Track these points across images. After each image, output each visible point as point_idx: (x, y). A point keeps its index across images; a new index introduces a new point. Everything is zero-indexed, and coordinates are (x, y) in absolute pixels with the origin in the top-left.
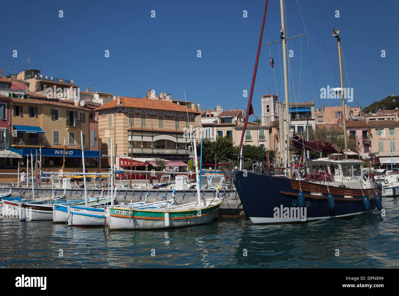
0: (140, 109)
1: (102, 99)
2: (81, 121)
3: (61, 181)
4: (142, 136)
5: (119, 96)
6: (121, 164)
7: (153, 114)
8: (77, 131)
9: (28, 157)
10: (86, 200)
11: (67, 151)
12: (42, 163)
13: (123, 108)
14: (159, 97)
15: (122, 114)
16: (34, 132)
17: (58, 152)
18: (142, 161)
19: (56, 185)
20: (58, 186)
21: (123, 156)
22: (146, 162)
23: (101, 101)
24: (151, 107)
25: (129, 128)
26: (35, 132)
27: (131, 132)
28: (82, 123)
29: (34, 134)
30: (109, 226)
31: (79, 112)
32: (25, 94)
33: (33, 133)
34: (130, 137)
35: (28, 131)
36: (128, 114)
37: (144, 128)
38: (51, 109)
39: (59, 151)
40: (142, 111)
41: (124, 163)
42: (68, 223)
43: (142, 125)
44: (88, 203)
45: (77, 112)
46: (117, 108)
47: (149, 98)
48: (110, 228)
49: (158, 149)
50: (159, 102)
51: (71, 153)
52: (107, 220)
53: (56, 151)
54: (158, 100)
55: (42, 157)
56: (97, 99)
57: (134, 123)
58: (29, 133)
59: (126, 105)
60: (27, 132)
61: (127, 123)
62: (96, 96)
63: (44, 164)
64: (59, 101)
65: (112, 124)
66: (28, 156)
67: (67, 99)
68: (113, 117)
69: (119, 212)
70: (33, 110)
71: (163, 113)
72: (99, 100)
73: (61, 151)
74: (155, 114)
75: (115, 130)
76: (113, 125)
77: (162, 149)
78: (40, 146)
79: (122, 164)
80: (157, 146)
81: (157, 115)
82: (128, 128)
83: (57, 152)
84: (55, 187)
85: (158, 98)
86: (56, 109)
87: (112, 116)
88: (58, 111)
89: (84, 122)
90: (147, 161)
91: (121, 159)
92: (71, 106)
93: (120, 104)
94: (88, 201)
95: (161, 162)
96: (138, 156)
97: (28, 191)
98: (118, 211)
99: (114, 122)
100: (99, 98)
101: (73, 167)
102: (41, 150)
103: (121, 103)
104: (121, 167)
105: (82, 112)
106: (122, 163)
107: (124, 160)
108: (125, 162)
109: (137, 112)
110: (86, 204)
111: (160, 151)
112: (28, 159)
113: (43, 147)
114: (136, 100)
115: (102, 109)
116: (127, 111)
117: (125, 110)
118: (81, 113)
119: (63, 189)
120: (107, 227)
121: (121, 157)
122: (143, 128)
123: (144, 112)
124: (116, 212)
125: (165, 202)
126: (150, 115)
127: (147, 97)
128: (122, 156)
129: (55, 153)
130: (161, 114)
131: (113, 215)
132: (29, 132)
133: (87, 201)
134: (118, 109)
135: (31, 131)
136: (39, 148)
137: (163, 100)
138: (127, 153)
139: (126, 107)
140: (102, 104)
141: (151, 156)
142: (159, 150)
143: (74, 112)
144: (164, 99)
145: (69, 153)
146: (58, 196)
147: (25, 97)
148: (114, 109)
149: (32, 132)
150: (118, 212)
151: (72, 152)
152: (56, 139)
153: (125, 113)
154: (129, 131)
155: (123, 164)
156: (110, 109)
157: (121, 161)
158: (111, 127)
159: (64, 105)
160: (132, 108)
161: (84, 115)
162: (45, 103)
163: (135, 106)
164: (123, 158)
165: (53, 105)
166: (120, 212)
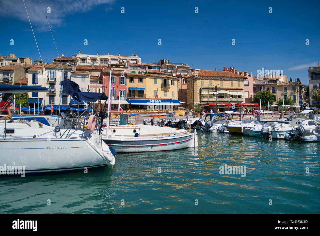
2: (171, 84)
4: (208, 91)
24: (215, 75)
32: (146, 71)
40: (209, 77)
43: (209, 85)
45: (169, 79)
46: (194, 77)
57: (205, 84)
59: (199, 75)
61: (200, 84)
65: (192, 85)
71: (223, 78)
74: (218, 79)
75: (193, 89)
77: (221, 98)
82: (200, 87)
87: (192, 81)
109: (206, 78)
113: (146, 98)
126: (215, 79)
138: (200, 101)
152: (155, 94)
156: (191, 77)
159: (160, 76)
161: (174, 81)
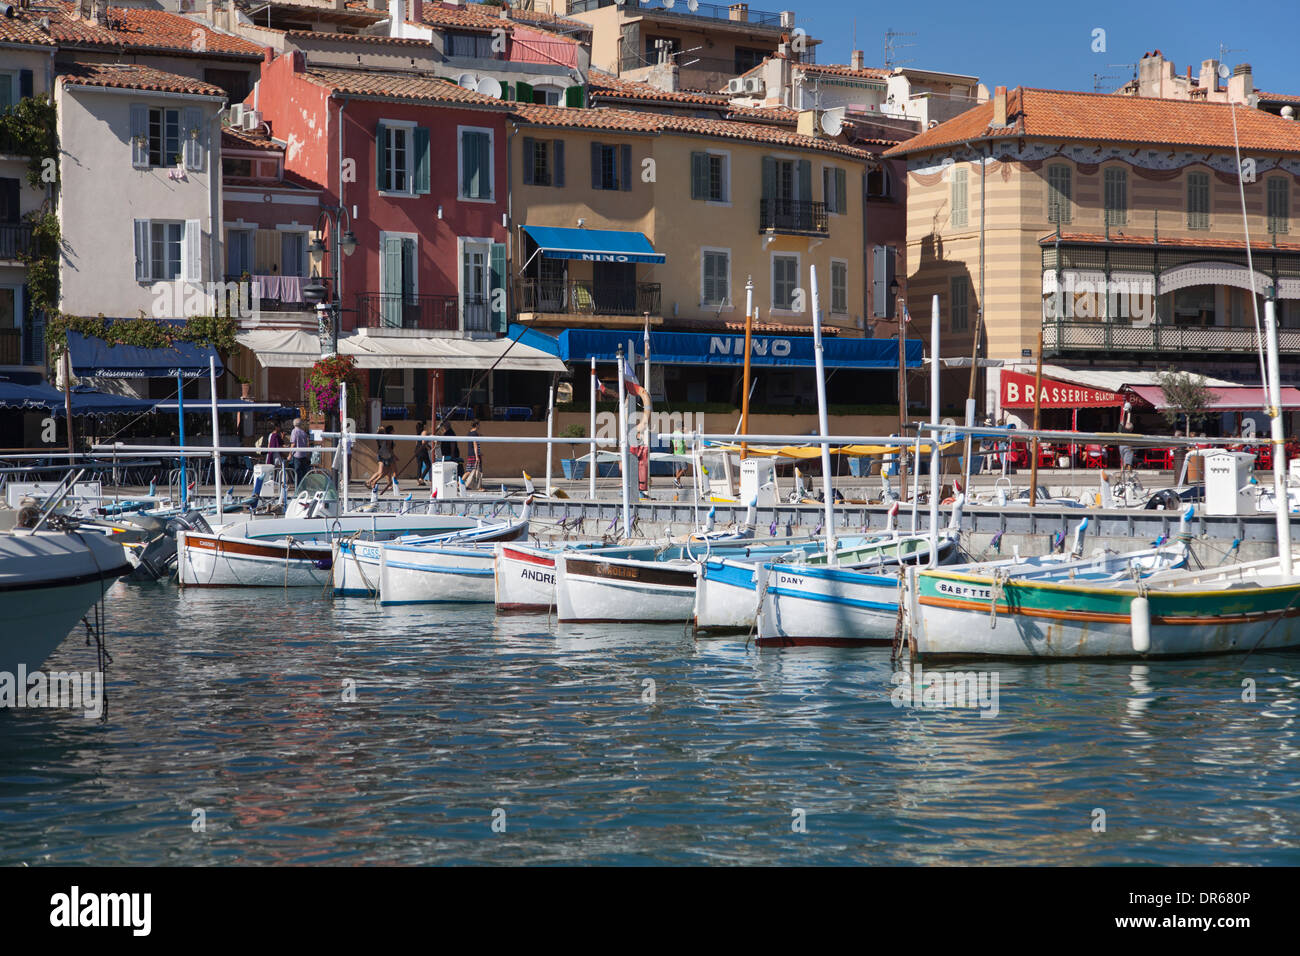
0: (1099, 144)
1: (926, 99)
2: (826, 204)
3: (736, 472)
4: (1108, 271)
5: (1000, 87)
6: (1010, 399)
7: (1165, 167)
8: (811, 248)
9: (593, 367)
10: (831, 544)
11: (765, 342)
12: (652, 394)
13: (1022, 141)
14: (1195, 83)
15: (1014, 169)
16: (615, 255)
17: (724, 343)
18: (1105, 385)
19: (713, 489)
20: (721, 491)
21: (1019, 361)
22: (1121, 391)
23: (917, 110)
24: (1152, 136)
25: (1048, 234)
26: (623, 255)
27: (1054, 252)
28: (830, 214)
29: (616, 263)
30: (915, 641)
31: (819, 165)
32: (574, 84)
33: (612, 259)
34: (1051, 274)
35: (589, 254)
36: (1044, 169)
37: (1114, 233)
38: (693, 153)
39: (728, 341)
40: (1106, 153)
41: (1022, 392)
42: (755, 631)
43: (1107, 220)
44: (839, 556)
45: (810, 163)
46: (991, 142)
47: (1142, 93)
48: (920, 651)
49: (1185, 328)
50: (1193, 107)
51: (781, 348)
52: (906, 620)
53: (716, 342)
54: (1188, 97)
55: (652, 366)
56: (903, 103)
57: (1073, 211)
58: (595, 262)
59: (1034, 129)
60: (585, 257)
61: (1039, 211)
62: (898, 86)
63: (661, 399)
64: (727, 112)
65: (970, 214)
66: (597, 364)
67: (763, 104)
68: (974, 183)
69: (954, 589)
70: (610, 160)
71: (1209, 163)
72: (909, 105)
73: (739, 342)
74: (1173, 164)
75: (982, 244)
76: (974, 222)
77: (1204, 328)
78: (646, 320)
79: (1013, 396)
80: (1177, 314)
81: (1178, 171)
82: (1040, 236)
83: (721, 346)
84: (709, 493)
85: (1190, 88)
86: (714, 150)
87: (969, 181)
88: (723, 161)
89: (842, 208)
90: (1128, 386)
91: (1007, 377)
92: (782, 137)
93: (1008, 123)
94: (840, 551)
95: (1188, 390)
96: (1087, 362)
97: (594, 513)
98: (948, 584)
99: (978, 205)
100: (911, 98)
101: (793, 414)
102: (650, 341)
103: (1011, 119)
104: (1013, 411)
105: (831, 164)
106: (1015, 392)
107: (1022, 380)
108: (1028, 387)
109: (1083, 160)
110: (830, 560)
111: (1195, 339)
112: (593, 377)
113: (659, 321)
114: (1082, 101)
115: (922, 146)
116: (1037, 156)
117: (1029, 151)
118: (826, 171)
119: (743, 505)
120: (906, 643)
121: (1010, 368)
122: (1111, 235)
123: (1119, 159)
124: (940, 590)
125: (1152, 555)
126: (1147, 170)
127: (1136, 86)
128: (1012, 361)
129: (712, 351)
130: (1197, 168)
131: (930, 601)
132: (595, 254)
133: (834, 546)
134: (997, 148)
135: (601, 254)
136: (640, 328)
137: (1213, 97)
138: (1035, 348)
139: (1034, 138)
140: (924, 122)
141: (1150, 363)
142: (1186, 334)
143: (796, 165)
144: (1218, 90)
145: (774, 348)
146: (722, 533)
147: (575, 97)
148: (979, 147)
149: (609, 255)
150: (950, 589)
151: (787, 344)
152: (716, 288)
153: (1032, 165)
154: (1046, 247)
155: (1017, 398)
156: (960, 149)
157: (1010, 385)
158: (965, 230)
159: (751, 132)
160: (1062, 142)
161: (840, 176)
162: (666, 128)
163: (1078, 132)
164: (1018, 370)
165: (699, 132)
166: (958, 590)
